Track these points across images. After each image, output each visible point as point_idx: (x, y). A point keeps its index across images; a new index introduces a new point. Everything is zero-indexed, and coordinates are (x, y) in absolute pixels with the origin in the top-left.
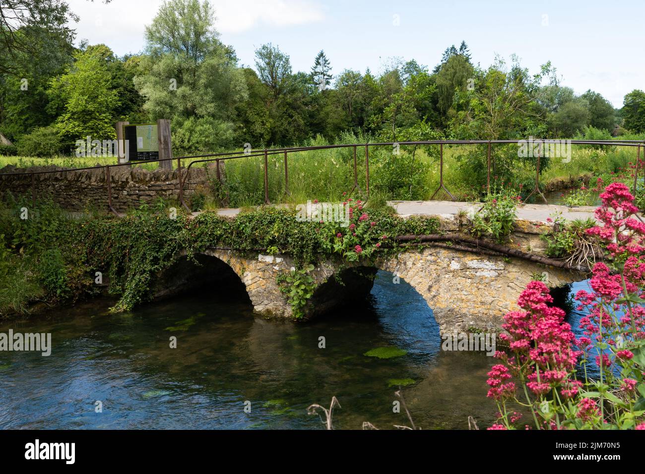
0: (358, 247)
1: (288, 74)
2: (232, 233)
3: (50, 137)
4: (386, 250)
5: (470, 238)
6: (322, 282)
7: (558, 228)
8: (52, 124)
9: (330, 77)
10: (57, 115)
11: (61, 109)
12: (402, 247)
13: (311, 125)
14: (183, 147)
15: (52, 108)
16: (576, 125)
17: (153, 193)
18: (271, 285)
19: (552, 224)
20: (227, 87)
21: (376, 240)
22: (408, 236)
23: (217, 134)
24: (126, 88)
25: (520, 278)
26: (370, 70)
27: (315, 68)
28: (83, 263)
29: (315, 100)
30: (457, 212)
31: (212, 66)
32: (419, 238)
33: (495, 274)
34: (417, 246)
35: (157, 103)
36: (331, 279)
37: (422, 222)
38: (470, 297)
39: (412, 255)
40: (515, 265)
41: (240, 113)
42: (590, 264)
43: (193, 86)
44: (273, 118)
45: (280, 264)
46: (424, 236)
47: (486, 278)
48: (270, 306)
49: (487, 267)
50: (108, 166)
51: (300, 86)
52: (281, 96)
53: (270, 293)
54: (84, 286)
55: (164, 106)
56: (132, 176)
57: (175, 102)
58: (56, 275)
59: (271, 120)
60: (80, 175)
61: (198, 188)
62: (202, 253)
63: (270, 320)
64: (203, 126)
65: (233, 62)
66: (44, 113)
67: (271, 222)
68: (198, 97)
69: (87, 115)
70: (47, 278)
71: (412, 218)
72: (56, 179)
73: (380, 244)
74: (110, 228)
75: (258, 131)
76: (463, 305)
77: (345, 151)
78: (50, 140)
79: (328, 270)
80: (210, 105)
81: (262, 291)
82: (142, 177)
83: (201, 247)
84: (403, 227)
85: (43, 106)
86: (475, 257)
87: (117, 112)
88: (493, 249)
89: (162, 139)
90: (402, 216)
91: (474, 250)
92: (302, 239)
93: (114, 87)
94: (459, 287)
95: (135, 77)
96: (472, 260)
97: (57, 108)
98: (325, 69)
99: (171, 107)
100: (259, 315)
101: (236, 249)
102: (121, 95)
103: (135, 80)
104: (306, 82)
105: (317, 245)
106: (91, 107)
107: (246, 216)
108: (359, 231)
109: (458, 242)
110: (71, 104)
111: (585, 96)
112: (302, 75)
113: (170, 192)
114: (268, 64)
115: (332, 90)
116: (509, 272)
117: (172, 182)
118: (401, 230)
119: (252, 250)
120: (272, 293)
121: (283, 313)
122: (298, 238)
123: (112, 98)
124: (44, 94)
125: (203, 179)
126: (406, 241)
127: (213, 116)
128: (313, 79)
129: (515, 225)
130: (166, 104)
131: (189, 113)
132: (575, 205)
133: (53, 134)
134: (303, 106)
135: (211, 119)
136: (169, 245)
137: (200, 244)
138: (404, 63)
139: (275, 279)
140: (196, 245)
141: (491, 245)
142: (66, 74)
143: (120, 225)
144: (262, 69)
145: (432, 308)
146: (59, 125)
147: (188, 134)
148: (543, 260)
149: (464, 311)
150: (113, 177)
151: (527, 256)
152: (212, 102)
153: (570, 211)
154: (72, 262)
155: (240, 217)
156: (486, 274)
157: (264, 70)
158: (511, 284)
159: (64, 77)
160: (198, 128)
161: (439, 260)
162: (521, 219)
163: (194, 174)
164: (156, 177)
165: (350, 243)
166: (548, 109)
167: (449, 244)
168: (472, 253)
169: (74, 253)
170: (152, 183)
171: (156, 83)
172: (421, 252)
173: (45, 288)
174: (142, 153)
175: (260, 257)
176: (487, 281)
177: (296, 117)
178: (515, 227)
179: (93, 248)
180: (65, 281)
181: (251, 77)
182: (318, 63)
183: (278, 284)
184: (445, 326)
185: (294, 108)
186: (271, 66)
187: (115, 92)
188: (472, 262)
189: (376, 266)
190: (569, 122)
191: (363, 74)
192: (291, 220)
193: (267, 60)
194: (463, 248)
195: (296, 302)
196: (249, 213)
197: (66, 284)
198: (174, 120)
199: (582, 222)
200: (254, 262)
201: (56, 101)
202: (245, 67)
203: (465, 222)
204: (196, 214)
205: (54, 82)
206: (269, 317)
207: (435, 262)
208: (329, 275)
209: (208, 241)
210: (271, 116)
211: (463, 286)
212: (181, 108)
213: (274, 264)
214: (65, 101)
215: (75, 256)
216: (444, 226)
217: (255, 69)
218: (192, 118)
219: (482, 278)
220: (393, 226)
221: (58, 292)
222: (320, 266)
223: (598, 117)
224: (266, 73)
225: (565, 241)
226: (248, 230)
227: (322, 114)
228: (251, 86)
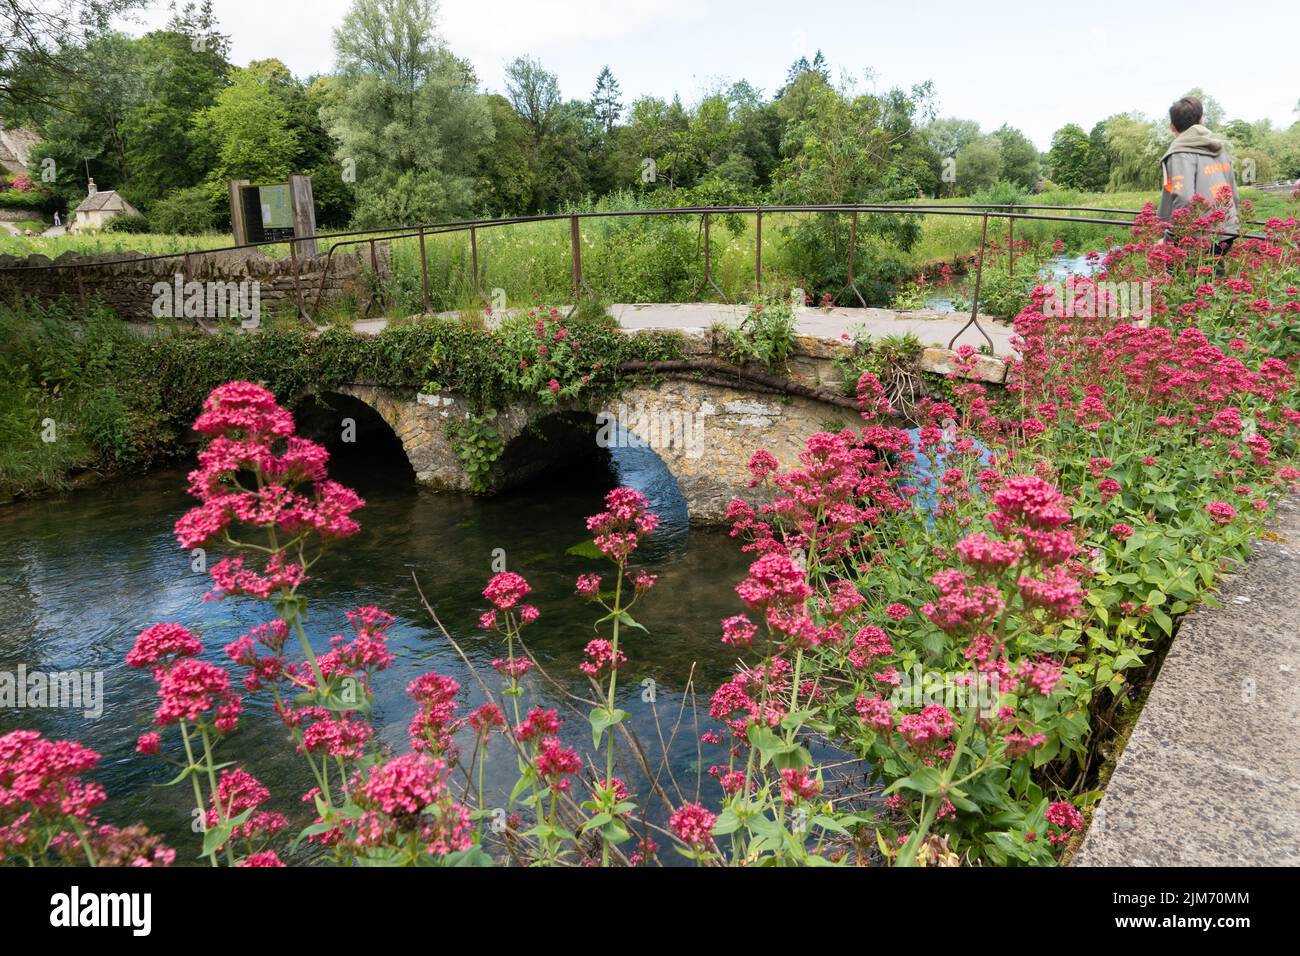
0: (554, 383)
1: (556, 104)
2: (374, 359)
3: (196, 204)
4: (603, 386)
5: (728, 365)
6: (513, 436)
7: (862, 349)
8: (199, 184)
9: (620, 106)
10: (206, 170)
11: (212, 161)
12: (627, 381)
13: (592, 180)
14: (397, 218)
15: (197, 159)
16: (982, 177)
17: (280, 294)
18: (438, 440)
19: (851, 343)
20: (462, 125)
21: (587, 370)
22: (635, 363)
23: (448, 197)
24: (309, 127)
25: (805, 428)
26: (680, 96)
27: (598, 92)
28: (159, 408)
29: (595, 143)
30: (709, 325)
31: (437, 92)
32: (651, 366)
33: (766, 422)
34: (649, 378)
35: (356, 150)
36: (525, 430)
37: (657, 341)
38: (731, 458)
39: (642, 392)
40: (797, 407)
41: (483, 164)
42: (906, 406)
43: (411, 122)
44: (535, 172)
45: (449, 408)
46: (660, 364)
47: (754, 428)
48: (440, 473)
49: (756, 412)
50: (187, 255)
51: (574, 121)
52: (546, 137)
53: (438, 452)
54: (160, 444)
55: (366, 153)
56: (249, 268)
57: (383, 146)
58: (112, 427)
59: (532, 174)
60: (173, 266)
61: (346, 285)
62: (334, 391)
63: (440, 494)
64: (427, 184)
65: (471, 84)
66: (186, 167)
67: (431, 343)
68: (417, 139)
69: (253, 169)
70: (98, 432)
71: (641, 335)
72: (138, 274)
73: (592, 376)
74: (193, 352)
75: (513, 191)
76: (721, 470)
77: (614, 222)
78: (197, 208)
79: (519, 418)
80: (436, 151)
81: (426, 449)
82: (264, 269)
83: (330, 381)
84: (628, 350)
85: (184, 157)
86: (737, 395)
87: (297, 164)
88: (762, 383)
89: (298, 207)
90: (627, 332)
91: (736, 385)
92: (478, 368)
93: (291, 126)
94: (715, 442)
95: (322, 108)
96: (733, 400)
97: (206, 159)
98: (612, 94)
99: (378, 155)
100: (424, 486)
101: (382, 385)
102: (303, 137)
103: (322, 113)
104: (583, 114)
105: (498, 380)
106: (258, 156)
107: (394, 333)
108: (557, 357)
109: (712, 371)
110: (227, 153)
111: (997, 134)
112: (578, 105)
113: (307, 292)
114: (525, 87)
115: (623, 127)
116: (788, 419)
117: (309, 276)
118: (624, 354)
119: (406, 387)
120: (440, 453)
121: (459, 483)
122: (471, 366)
123: (288, 141)
124: (183, 139)
125: (353, 271)
126: (633, 371)
127: (442, 168)
128: (594, 110)
129: (795, 345)
130: (369, 150)
131: (404, 164)
132: (908, 309)
133: (202, 199)
134: (579, 152)
135: (439, 173)
136: (283, 379)
137: (328, 378)
138: (731, 85)
139: (444, 429)
140: (322, 378)
141: (761, 377)
142: (216, 105)
143: (208, 349)
144: (516, 95)
145: (675, 474)
146: (210, 185)
147: (404, 197)
148: (837, 399)
149: (723, 479)
150: (220, 269)
151: (813, 395)
152: (440, 147)
153: (898, 318)
154: (139, 406)
155: (386, 333)
156: (754, 422)
157: (519, 96)
158: (791, 438)
159: (213, 110)
160: (421, 187)
161: (684, 401)
162: (805, 335)
163: (339, 264)
164: (284, 269)
165: (544, 375)
166: (943, 153)
167: (698, 375)
168: (733, 388)
169: (141, 393)
170: (279, 278)
171: (354, 117)
172: (657, 388)
173: (96, 447)
174: (270, 230)
175: (420, 396)
176: (755, 432)
177: (569, 169)
178: (795, 347)
179: (170, 385)
180: (126, 437)
181: (501, 108)
182: (601, 86)
183: (448, 439)
184: (694, 502)
185: (567, 156)
186: (530, 91)
187: (292, 132)
188: (733, 403)
189: (591, 410)
190: (972, 172)
191: (669, 102)
192: (461, 339)
193: (523, 82)
194: (718, 382)
195: (474, 468)
196: (399, 328)
197: (129, 442)
198: (384, 176)
199: (898, 339)
200: (411, 404)
201: (204, 148)
202: (491, 93)
203: (721, 341)
204: (322, 329)
205: (199, 118)
206: (439, 490)
207: (678, 403)
208: (523, 426)
209: (340, 373)
210: (531, 168)
211: (721, 441)
212: (393, 157)
213: (441, 408)
214: (217, 147)
215: (144, 398)
216: (690, 347)
217: (506, 95)
218: (410, 173)
219: (748, 429)
220: (612, 348)
221: (117, 453)
222: (509, 411)
223: (1014, 166)
224: (523, 101)
225: (867, 370)
226: (398, 356)
227: (609, 165)
228: (499, 123)
